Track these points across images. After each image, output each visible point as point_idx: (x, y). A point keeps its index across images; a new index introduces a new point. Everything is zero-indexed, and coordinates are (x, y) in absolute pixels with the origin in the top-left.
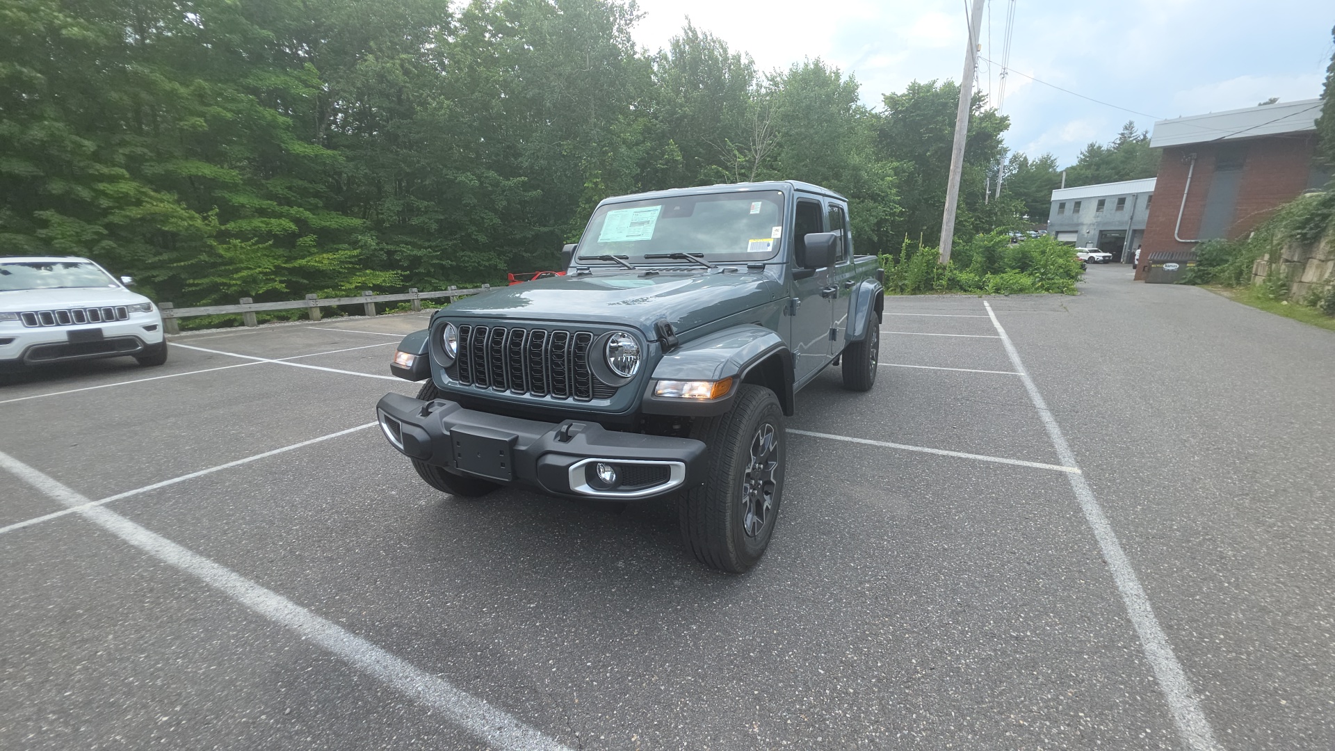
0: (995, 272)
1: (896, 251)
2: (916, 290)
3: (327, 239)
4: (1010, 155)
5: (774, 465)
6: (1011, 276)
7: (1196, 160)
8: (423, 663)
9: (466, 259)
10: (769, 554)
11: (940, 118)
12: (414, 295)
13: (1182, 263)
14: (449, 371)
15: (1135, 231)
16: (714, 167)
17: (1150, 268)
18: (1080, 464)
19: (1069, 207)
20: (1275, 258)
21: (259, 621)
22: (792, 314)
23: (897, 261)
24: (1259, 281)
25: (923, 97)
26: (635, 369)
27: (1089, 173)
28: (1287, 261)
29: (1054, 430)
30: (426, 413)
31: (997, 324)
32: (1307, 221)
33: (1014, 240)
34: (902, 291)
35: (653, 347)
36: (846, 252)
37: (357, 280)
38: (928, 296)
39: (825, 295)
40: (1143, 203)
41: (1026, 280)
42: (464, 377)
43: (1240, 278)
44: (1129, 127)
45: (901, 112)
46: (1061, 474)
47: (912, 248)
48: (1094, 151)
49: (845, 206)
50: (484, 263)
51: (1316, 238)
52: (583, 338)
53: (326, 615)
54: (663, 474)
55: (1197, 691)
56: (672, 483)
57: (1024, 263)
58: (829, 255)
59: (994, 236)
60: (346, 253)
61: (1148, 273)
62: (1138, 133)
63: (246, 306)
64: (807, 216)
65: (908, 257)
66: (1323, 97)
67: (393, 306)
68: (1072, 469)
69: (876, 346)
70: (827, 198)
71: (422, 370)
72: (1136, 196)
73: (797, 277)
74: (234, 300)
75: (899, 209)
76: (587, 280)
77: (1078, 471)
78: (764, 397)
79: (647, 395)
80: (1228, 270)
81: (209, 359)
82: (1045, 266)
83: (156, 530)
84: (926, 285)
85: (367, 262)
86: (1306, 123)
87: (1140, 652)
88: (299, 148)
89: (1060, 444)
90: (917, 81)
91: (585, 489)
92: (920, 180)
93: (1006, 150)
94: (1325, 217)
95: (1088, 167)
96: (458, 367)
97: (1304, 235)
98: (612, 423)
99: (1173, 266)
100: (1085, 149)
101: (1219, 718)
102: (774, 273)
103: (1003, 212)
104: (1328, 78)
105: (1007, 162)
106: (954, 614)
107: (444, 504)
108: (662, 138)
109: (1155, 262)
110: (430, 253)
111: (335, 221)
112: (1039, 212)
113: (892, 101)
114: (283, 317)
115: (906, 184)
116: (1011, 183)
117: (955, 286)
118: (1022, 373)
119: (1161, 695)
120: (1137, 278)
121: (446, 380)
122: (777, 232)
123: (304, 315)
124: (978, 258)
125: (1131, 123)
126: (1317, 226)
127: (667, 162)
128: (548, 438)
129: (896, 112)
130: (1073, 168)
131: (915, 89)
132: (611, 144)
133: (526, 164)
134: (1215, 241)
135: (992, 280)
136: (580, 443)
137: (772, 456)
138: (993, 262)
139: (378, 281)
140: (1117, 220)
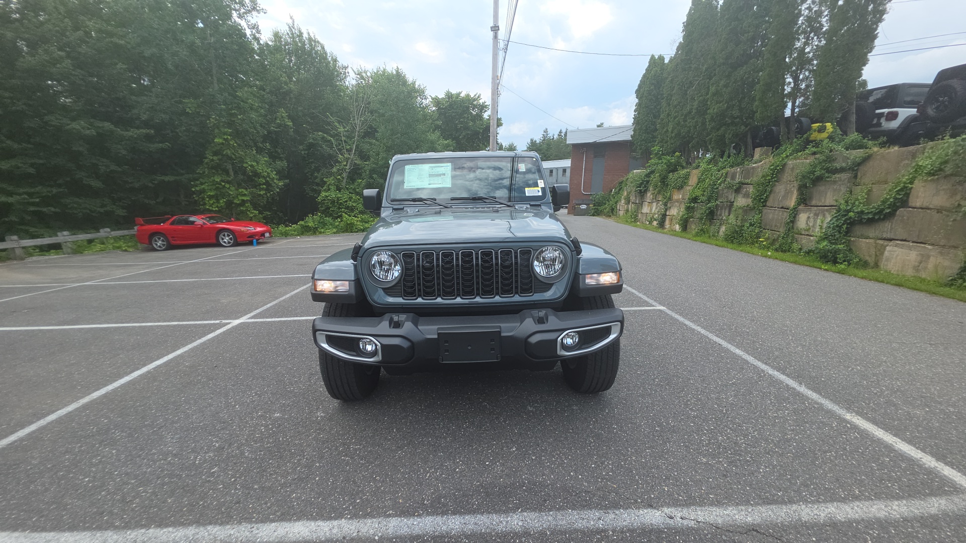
7: (586, 152)
9: (75, 206)
11: (466, 115)
13: (588, 205)
16: (320, 133)
17: (575, 208)
20: (628, 201)
24: (621, 213)
25: (454, 101)
28: (633, 203)
32: (641, 184)
35: (574, 254)
43: (613, 212)
44: (546, 131)
45: (443, 109)
48: (533, 141)
50: (98, 209)
51: (646, 191)
61: (573, 210)
62: (554, 135)
66: (633, 124)
72: (557, 169)
80: (607, 208)
86: (627, 136)
90: (450, 90)
91: (563, 352)
94: (648, 182)
97: (640, 190)
99: (584, 207)
100: (529, 141)
104: (635, 115)
109: (577, 205)
110: (24, 199)
113: (436, 101)
120: (569, 213)
125: (547, 129)
126: (645, 187)
127: (279, 126)
128: (529, 323)
129: (439, 108)
131: (449, 95)
134: (599, 193)
136: (555, 322)
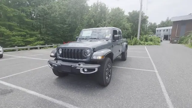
0: (147, 42)
1: (130, 38)
2: (134, 45)
3: (32, 36)
4: (149, 22)
5: (111, 70)
6: (149, 42)
8: (58, 99)
10: (110, 84)
12: (46, 45)
13: (177, 40)
14: (60, 56)
15: (170, 35)
18: (157, 70)
19: (159, 31)
21: (31, 95)
22: (113, 47)
23: (130, 40)
24: (189, 43)
26: (90, 55)
27: (162, 25)
29: (154, 66)
30: (57, 62)
31: (147, 50)
33: (150, 36)
34: (132, 45)
35: (92, 51)
36: (121, 38)
37: (36, 43)
38: (136, 46)
39: (118, 45)
40: (171, 30)
41: (152, 43)
42: (62, 57)
43: (186, 43)
46: (155, 72)
47: (133, 38)
48: (162, 22)
49: (121, 31)
52: (82, 50)
53: (41, 94)
54: (94, 70)
55: (170, 99)
56: (96, 71)
57: (151, 40)
58: (118, 38)
59: (147, 36)
60: (34, 38)
61: (172, 42)
62: (169, 19)
63: (16, 48)
64: (115, 32)
65: (132, 39)
67: (43, 48)
68: (156, 71)
69: (127, 53)
70: (118, 30)
71: (55, 56)
73: (113, 41)
74: (14, 47)
75: (131, 31)
76: (81, 42)
77: (157, 71)
78: (109, 59)
79: (92, 58)
80: (185, 41)
81: (10, 57)
82: (155, 40)
83: (10, 83)
84: (135, 44)
85: (38, 40)
87: (163, 95)
88: (27, 20)
89: (155, 68)
91: (83, 72)
92: (134, 26)
93: (148, 22)
95: (162, 24)
96: (62, 55)
98: (86, 63)
101: (173, 102)
102: (110, 41)
103: (148, 32)
105: (148, 23)
106: (137, 91)
107: (58, 78)
108: (90, 19)
109: (173, 40)
110: (51, 38)
111: (33, 33)
112: (154, 32)
113: (130, 13)
114: (23, 49)
115: (132, 27)
116: (149, 27)
117: (140, 44)
118: (150, 58)
119: (165, 99)
120: (170, 43)
121: (60, 57)
122: (110, 35)
123: (27, 49)
124: (144, 39)
128: (77, 65)
129: (130, 15)
130: (159, 25)
132: (82, 20)
133: (67, 23)
135: (146, 43)
136: (82, 65)
137: (110, 68)
138: (146, 40)
139: (40, 43)
140: (167, 33)
